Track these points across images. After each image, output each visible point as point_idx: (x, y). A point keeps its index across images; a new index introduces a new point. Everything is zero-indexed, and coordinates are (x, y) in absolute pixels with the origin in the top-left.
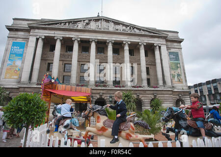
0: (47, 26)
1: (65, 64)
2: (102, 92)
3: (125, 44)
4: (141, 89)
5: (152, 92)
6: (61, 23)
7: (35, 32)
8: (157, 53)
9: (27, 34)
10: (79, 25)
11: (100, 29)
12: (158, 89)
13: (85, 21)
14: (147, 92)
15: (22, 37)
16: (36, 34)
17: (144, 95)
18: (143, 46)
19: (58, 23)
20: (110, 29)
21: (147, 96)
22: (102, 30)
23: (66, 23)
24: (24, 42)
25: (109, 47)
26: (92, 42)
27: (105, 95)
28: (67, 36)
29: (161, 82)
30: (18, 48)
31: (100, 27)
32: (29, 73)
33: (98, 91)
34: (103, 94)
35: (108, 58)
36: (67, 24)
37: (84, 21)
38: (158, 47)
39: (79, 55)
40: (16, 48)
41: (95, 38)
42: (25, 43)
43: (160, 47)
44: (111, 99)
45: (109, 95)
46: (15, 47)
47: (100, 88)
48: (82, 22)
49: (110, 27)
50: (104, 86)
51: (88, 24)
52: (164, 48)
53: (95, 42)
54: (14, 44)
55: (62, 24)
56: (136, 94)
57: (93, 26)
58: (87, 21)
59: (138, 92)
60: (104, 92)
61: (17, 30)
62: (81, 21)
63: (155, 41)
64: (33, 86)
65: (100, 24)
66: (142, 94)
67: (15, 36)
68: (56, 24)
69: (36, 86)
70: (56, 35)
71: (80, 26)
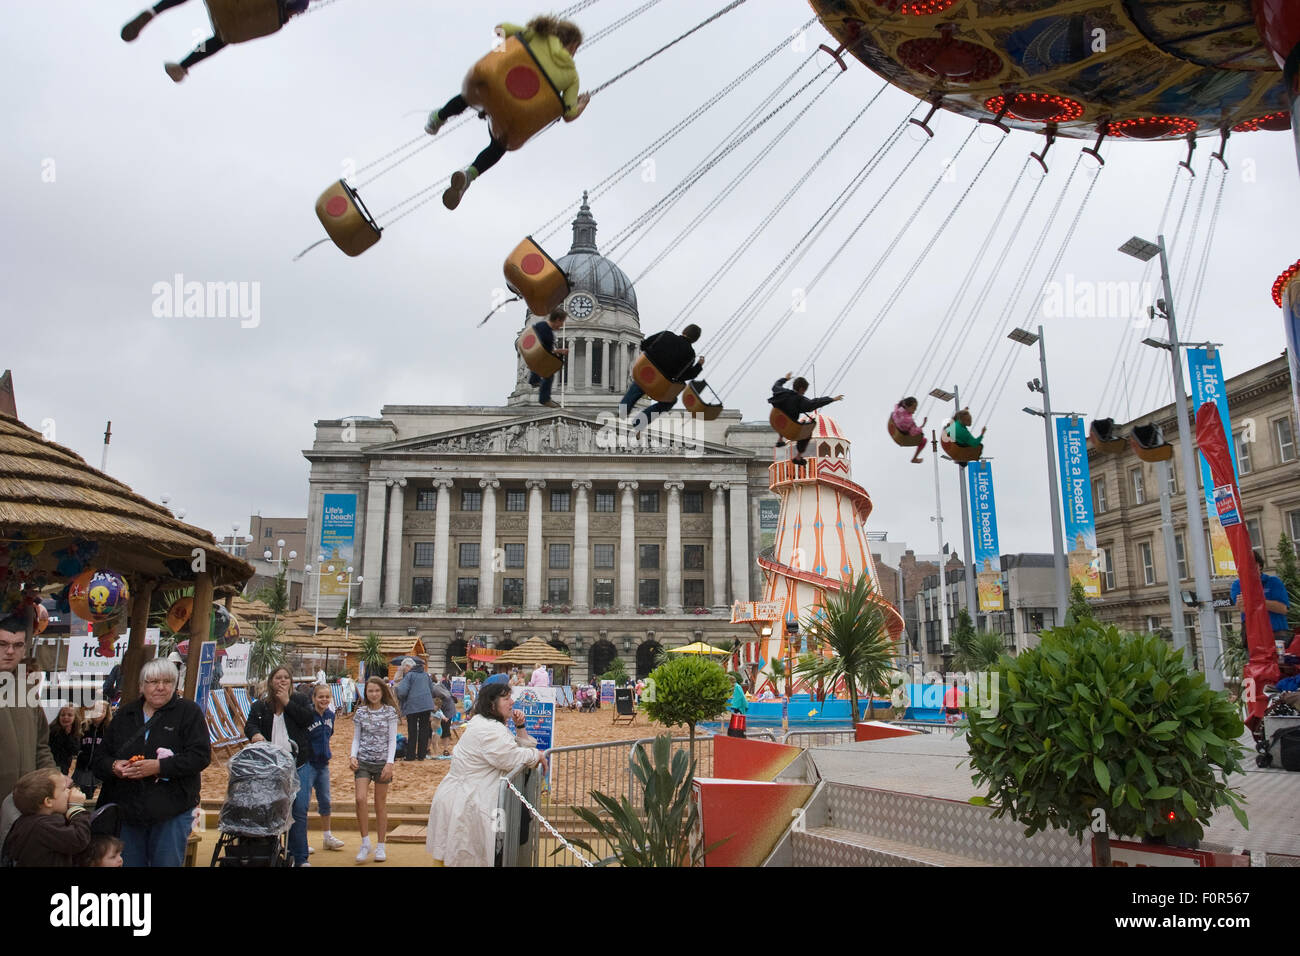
0: (411, 452)
1: (461, 544)
2: (557, 625)
3: (624, 489)
4: (660, 617)
5: (691, 626)
6: (447, 440)
7: (381, 467)
8: (718, 509)
9: (357, 469)
10: (496, 441)
11: (553, 450)
12: (708, 617)
13: (512, 430)
14: (677, 625)
15: (347, 478)
16: (385, 474)
17: (668, 634)
18: (674, 492)
19: (439, 441)
20: (581, 449)
21: (677, 634)
22: (559, 453)
23: (459, 437)
24: (350, 492)
25: (578, 500)
26: (531, 489)
27: (565, 634)
28: (466, 475)
29: (719, 598)
30: (341, 511)
31: (552, 444)
32: (379, 580)
33: (549, 625)
34: (561, 630)
35: (576, 532)
36: (463, 440)
37: (508, 428)
38: (720, 493)
39: (499, 518)
40: (335, 511)
41: (539, 476)
42: (355, 496)
43: (727, 493)
44: (579, 645)
45: (575, 634)
46: (332, 510)
47: (553, 617)
48: (503, 433)
49: (581, 441)
50: (564, 611)
51: (518, 436)
52: (739, 495)
53: (540, 489)
54: (330, 501)
55: (451, 443)
56: (646, 631)
57: (533, 441)
58: (516, 429)
59: (652, 624)
60: (563, 625)
61: (330, 460)
62: (500, 429)
63: (715, 476)
64: (389, 616)
65: (552, 433)
66: (662, 631)
67: (327, 477)
68: (435, 443)
69: (398, 615)
70: (436, 474)
71: (498, 446)
